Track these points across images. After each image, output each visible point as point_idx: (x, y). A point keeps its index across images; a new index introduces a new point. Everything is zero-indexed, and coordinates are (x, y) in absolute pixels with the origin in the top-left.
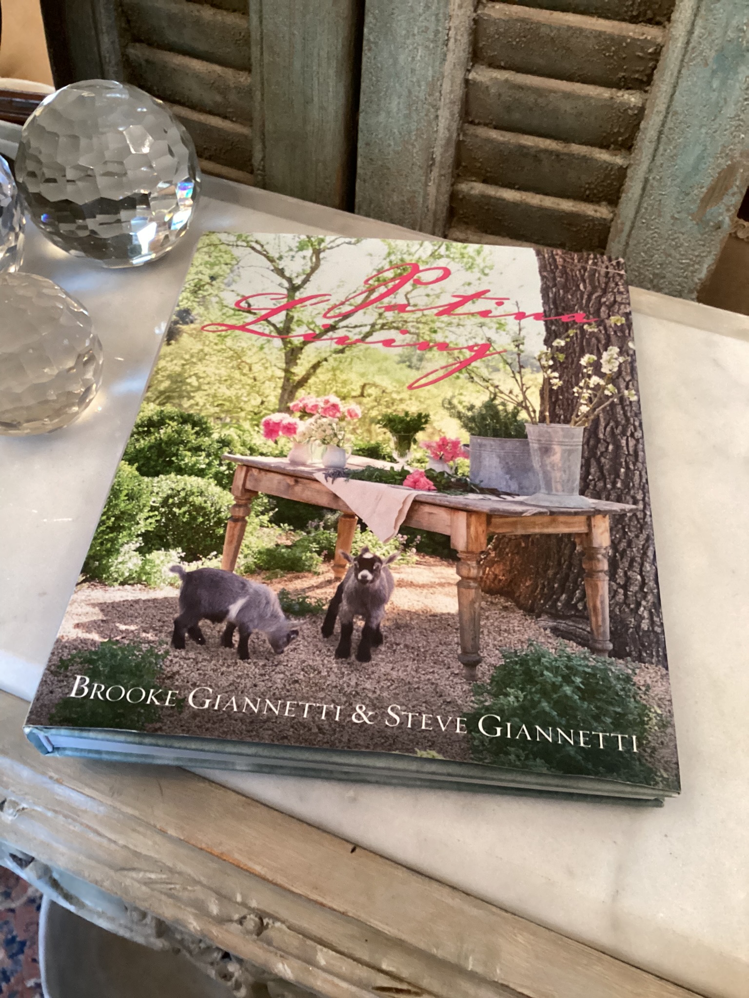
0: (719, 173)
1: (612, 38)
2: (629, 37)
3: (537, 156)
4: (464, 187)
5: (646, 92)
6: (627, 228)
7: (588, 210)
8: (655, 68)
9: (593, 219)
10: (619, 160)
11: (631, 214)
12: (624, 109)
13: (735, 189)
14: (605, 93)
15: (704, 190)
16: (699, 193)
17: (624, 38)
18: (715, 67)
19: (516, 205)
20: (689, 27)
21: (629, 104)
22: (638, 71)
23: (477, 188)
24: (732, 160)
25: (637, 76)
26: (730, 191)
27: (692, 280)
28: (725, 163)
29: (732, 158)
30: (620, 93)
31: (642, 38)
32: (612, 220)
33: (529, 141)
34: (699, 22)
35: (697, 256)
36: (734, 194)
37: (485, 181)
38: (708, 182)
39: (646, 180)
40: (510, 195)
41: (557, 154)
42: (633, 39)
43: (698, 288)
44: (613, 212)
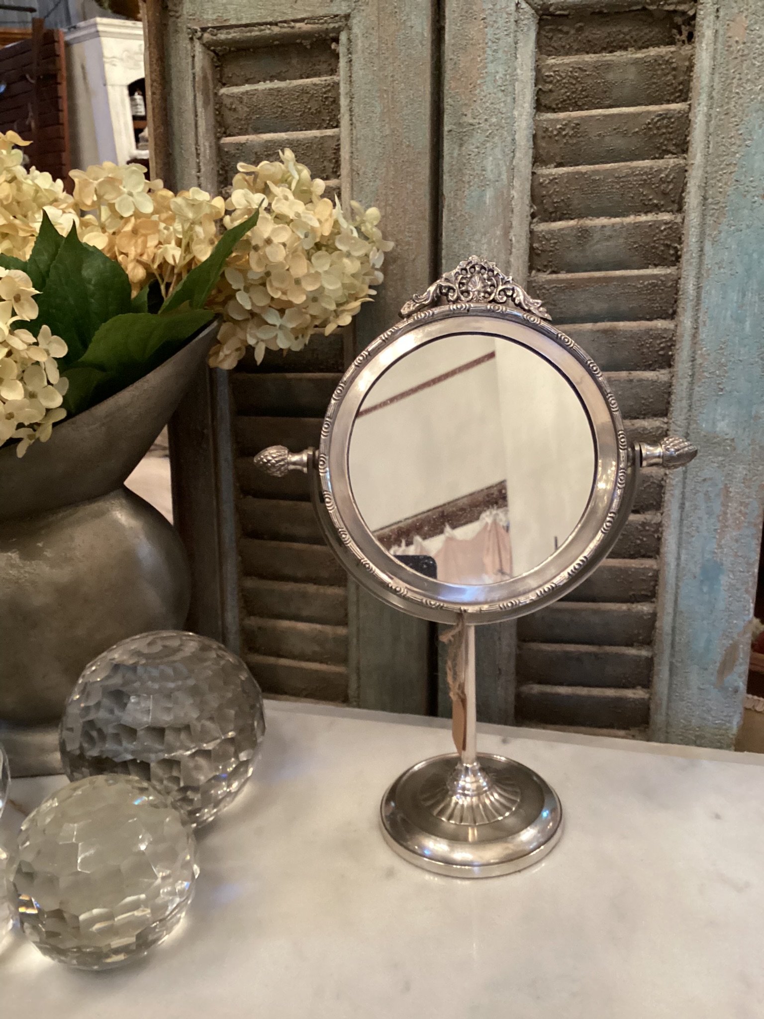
0: (725, 651)
1: (620, 569)
2: (633, 567)
3: (579, 658)
4: (525, 689)
5: (653, 602)
6: (664, 703)
7: (629, 693)
8: (656, 585)
9: (634, 700)
10: (644, 653)
11: (666, 691)
12: (640, 616)
13: (741, 661)
14: (624, 607)
15: (718, 664)
16: (715, 667)
17: (629, 568)
18: (702, 578)
19: (569, 697)
20: (676, 555)
21: (642, 612)
22: (643, 590)
23: (537, 689)
24: (732, 640)
25: (643, 593)
26: (737, 663)
27: (728, 737)
28: (728, 643)
29: (732, 638)
30: (634, 606)
31: (642, 567)
32: (650, 698)
33: (571, 648)
34: (683, 551)
35: (726, 716)
36: (741, 664)
37: (540, 683)
38: (719, 658)
39: (671, 664)
40: (563, 690)
41: (596, 655)
42: (635, 568)
43: (734, 742)
44: (648, 693)
